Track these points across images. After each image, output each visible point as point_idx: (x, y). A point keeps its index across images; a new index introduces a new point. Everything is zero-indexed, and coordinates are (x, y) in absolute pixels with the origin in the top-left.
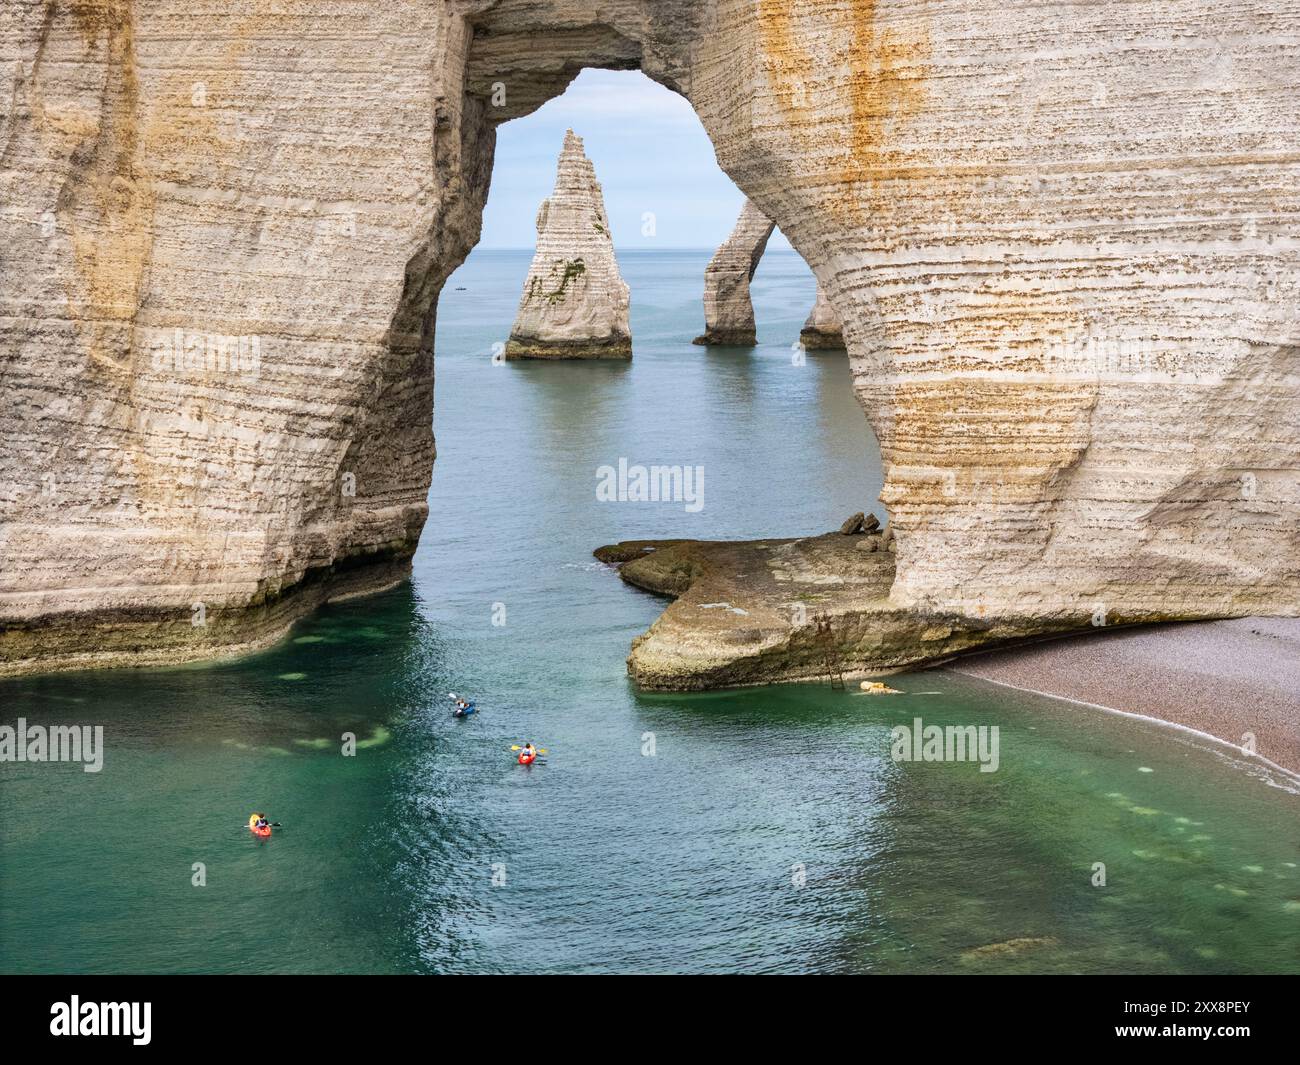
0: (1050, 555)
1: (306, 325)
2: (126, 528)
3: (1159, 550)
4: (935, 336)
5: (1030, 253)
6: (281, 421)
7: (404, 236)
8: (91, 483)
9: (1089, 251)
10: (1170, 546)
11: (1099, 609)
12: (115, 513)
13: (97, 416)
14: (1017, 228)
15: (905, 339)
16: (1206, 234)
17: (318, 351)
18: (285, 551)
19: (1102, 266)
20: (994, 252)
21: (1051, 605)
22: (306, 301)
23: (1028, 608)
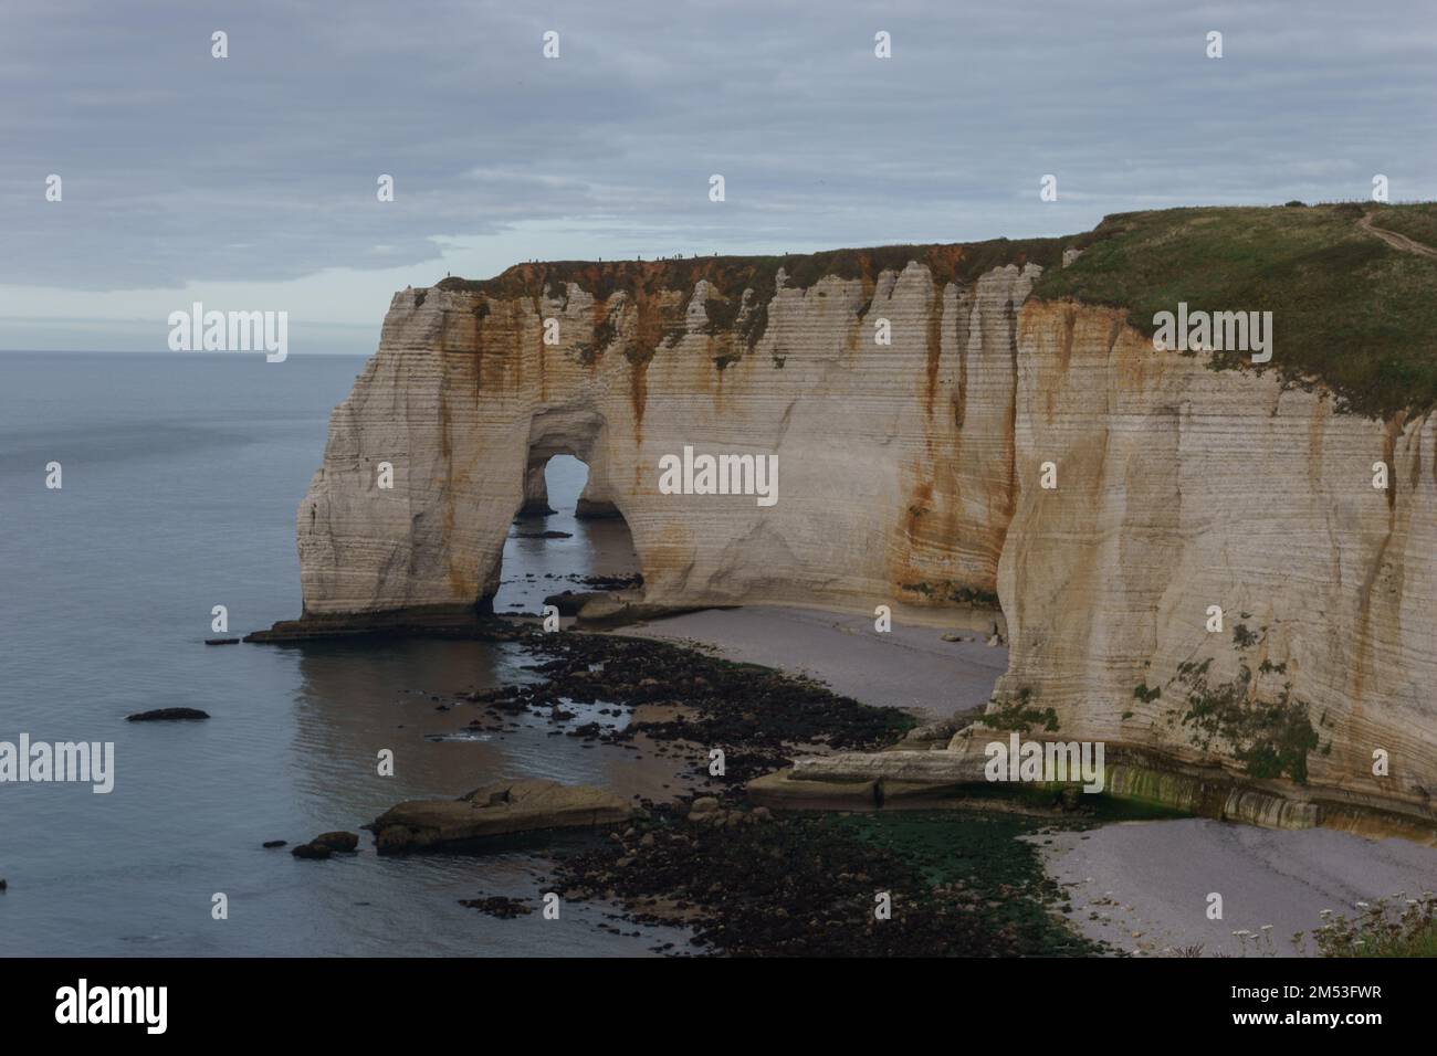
0: (685, 590)
1: (489, 529)
3: (712, 589)
4: (656, 535)
5: (679, 514)
6: (481, 555)
8: (439, 570)
9: (694, 515)
10: (714, 587)
11: (696, 604)
13: (442, 553)
14: (677, 508)
15: (650, 535)
16: (722, 512)
17: (492, 536)
18: (481, 590)
19: (697, 518)
20: (671, 514)
21: (684, 603)
23: (679, 603)
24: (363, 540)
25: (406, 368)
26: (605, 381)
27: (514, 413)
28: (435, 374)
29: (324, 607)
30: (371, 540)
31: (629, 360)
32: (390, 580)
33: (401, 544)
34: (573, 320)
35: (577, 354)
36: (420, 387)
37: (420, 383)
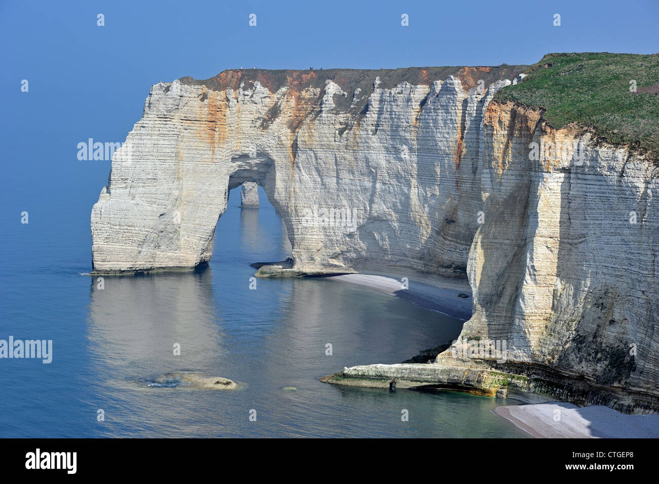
0: (316, 263)
1: (204, 224)
2: (178, 254)
6: (199, 238)
7: (219, 210)
8: (174, 247)
12: (176, 251)
13: (175, 237)
15: (297, 230)
17: (205, 228)
18: (198, 259)
22: (204, 220)
23: (313, 271)
24: (129, 228)
25: (157, 129)
26: (274, 139)
27: (220, 157)
28: (173, 133)
29: (106, 266)
30: (133, 229)
31: (289, 127)
32: (144, 252)
33: (151, 231)
34: (256, 103)
35: (259, 123)
36: (164, 140)
37: (165, 138)
